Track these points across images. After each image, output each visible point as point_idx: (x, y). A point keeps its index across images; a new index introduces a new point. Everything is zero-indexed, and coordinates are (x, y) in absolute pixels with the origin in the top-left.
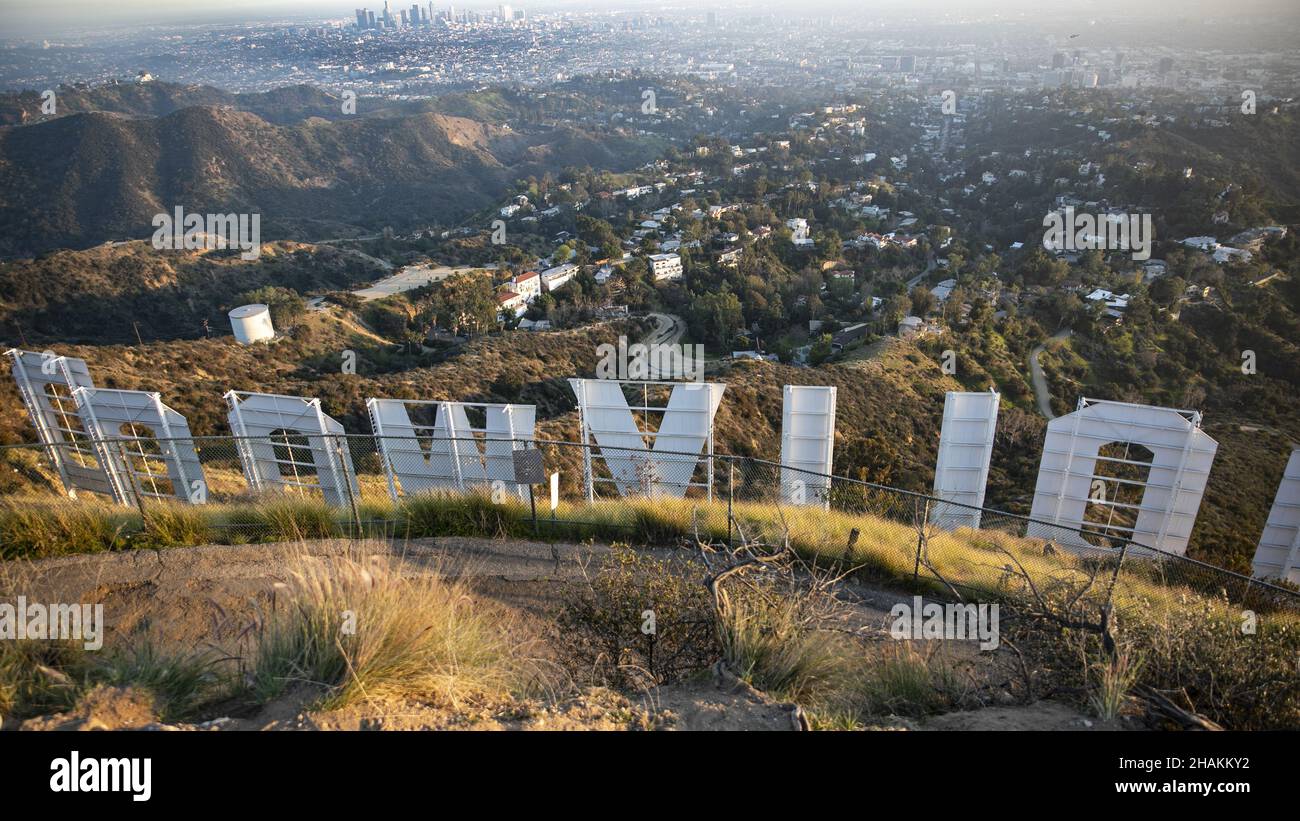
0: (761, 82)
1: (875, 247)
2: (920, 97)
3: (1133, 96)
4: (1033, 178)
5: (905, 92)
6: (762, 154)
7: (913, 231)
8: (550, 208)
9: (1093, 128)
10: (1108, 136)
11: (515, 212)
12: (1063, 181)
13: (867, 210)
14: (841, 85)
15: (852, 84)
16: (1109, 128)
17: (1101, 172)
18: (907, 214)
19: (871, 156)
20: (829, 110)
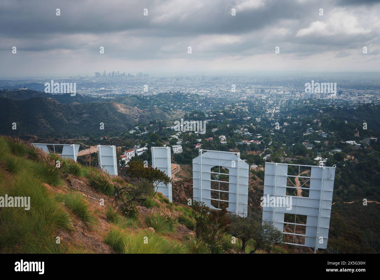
0: (218, 96)
1: (247, 145)
2: (266, 101)
3: (331, 101)
4: (299, 124)
5: (262, 99)
6: (215, 117)
7: (260, 139)
8: (146, 132)
9: (318, 110)
10: (323, 112)
11: (134, 133)
12: (308, 125)
13: (246, 133)
14: (242, 97)
15: (246, 97)
16: (323, 109)
17: (320, 122)
18: (259, 135)
19: (249, 118)
20: (237, 104)
